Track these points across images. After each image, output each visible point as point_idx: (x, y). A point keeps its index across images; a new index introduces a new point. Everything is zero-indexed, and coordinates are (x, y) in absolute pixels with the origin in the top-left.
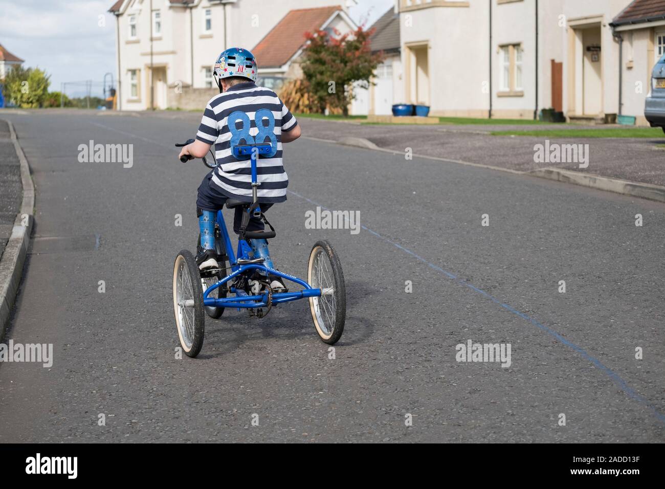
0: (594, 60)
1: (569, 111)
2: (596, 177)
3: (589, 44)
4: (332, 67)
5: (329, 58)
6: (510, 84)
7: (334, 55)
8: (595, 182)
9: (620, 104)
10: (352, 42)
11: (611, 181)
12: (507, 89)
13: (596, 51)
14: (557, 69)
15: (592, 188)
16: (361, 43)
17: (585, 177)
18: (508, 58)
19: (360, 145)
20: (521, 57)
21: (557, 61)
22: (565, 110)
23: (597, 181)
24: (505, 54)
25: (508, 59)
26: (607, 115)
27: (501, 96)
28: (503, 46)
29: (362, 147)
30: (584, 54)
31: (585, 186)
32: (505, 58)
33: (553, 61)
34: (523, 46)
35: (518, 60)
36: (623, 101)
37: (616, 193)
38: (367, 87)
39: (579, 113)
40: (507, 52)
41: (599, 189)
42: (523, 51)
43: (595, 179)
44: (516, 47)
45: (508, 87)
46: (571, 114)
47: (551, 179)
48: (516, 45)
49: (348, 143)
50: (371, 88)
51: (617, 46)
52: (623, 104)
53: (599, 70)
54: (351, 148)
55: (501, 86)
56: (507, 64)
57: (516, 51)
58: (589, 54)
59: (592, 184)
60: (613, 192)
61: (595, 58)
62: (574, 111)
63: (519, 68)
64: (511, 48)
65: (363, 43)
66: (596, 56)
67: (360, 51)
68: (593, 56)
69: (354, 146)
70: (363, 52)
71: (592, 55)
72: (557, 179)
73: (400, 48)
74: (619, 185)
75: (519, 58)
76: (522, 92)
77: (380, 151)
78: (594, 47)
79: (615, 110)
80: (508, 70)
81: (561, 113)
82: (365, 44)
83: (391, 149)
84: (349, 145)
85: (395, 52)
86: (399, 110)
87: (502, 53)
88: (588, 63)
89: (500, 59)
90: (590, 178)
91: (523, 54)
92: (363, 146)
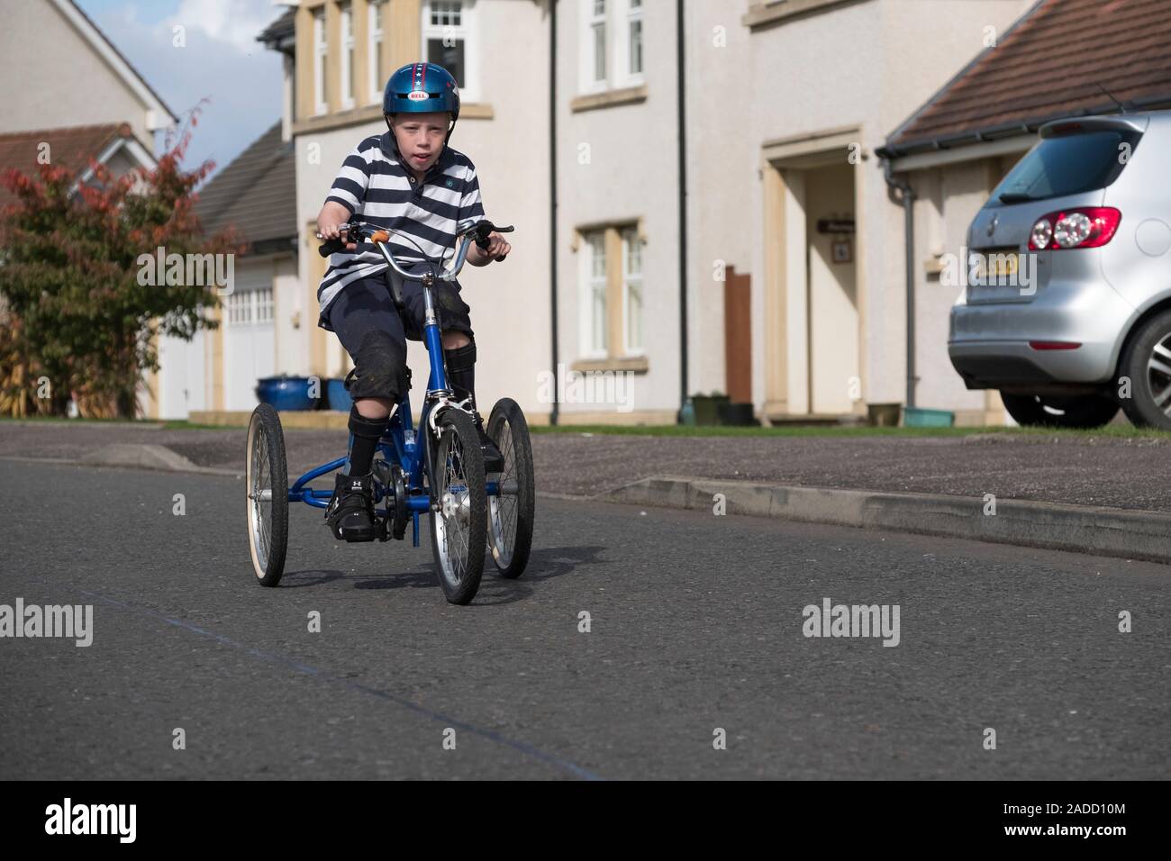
0: (838, 257)
1: (769, 402)
2: (788, 488)
3: (824, 213)
4: (85, 271)
5: (77, 245)
6: (610, 338)
7: (92, 239)
8: (786, 502)
9: (912, 379)
10: (143, 201)
11: (828, 493)
12: (601, 354)
13: (846, 232)
14: (737, 289)
15: (779, 518)
16: (171, 203)
17: (758, 490)
18: (604, 263)
19: (146, 461)
20: (639, 259)
21: (739, 271)
22: (758, 400)
23: (791, 499)
24: (595, 254)
25: (604, 266)
26: (873, 408)
27: (585, 369)
28: (590, 232)
29: (151, 469)
30: (809, 242)
31: (759, 516)
32: (595, 263)
33: (729, 270)
34: (644, 230)
35: (630, 270)
36: (919, 372)
37: (842, 524)
38: (189, 332)
39: (797, 407)
40: (600, 246)
41: (796, 520)
42: (644, 243)
43: (786, 492)
44: (626, 233)
45: (605, 347)
46: (775, 410)
47: (668, 506)
48: (627, 228)
49: (111, 461)
50: (201, 336)
51: (899, 213)
52: (918, 379)
53: (849, 283)
54: (121, 471)
55: (583, 341)
56: (601, 280)
57: (625, 245)
58: (826, 240)
59: (776, 508)
60: (834, 523)
61: (841, 253)
62: (784, 401)
63: (634, 292)
64: (611, 235)
65: (177, 203)
66: (845, 248)
67: (167, 225)
68: (837, 248)
69: (128, 466)
70: (175, 230)
71: (833, 244)
72: (684, 505)
73: (297, 236)
74: (847, 504)
75: (636, 263)
76: (642, 359)
77: (199, 473)
78: (838, 223)
79: (897, 395)
80: (605, 298)
81: (748, 408)
82: (182, 205)
83: (232, 468)
84: (114, 466)
85: (280, 249)
86: (277, 392)
87: (586, 249)
88: (820, 266)
89: (581, 264)
90: (772, 490)
91: (645, 252)
92: (153, 464)
